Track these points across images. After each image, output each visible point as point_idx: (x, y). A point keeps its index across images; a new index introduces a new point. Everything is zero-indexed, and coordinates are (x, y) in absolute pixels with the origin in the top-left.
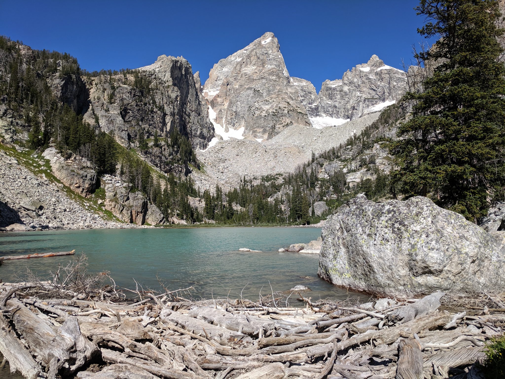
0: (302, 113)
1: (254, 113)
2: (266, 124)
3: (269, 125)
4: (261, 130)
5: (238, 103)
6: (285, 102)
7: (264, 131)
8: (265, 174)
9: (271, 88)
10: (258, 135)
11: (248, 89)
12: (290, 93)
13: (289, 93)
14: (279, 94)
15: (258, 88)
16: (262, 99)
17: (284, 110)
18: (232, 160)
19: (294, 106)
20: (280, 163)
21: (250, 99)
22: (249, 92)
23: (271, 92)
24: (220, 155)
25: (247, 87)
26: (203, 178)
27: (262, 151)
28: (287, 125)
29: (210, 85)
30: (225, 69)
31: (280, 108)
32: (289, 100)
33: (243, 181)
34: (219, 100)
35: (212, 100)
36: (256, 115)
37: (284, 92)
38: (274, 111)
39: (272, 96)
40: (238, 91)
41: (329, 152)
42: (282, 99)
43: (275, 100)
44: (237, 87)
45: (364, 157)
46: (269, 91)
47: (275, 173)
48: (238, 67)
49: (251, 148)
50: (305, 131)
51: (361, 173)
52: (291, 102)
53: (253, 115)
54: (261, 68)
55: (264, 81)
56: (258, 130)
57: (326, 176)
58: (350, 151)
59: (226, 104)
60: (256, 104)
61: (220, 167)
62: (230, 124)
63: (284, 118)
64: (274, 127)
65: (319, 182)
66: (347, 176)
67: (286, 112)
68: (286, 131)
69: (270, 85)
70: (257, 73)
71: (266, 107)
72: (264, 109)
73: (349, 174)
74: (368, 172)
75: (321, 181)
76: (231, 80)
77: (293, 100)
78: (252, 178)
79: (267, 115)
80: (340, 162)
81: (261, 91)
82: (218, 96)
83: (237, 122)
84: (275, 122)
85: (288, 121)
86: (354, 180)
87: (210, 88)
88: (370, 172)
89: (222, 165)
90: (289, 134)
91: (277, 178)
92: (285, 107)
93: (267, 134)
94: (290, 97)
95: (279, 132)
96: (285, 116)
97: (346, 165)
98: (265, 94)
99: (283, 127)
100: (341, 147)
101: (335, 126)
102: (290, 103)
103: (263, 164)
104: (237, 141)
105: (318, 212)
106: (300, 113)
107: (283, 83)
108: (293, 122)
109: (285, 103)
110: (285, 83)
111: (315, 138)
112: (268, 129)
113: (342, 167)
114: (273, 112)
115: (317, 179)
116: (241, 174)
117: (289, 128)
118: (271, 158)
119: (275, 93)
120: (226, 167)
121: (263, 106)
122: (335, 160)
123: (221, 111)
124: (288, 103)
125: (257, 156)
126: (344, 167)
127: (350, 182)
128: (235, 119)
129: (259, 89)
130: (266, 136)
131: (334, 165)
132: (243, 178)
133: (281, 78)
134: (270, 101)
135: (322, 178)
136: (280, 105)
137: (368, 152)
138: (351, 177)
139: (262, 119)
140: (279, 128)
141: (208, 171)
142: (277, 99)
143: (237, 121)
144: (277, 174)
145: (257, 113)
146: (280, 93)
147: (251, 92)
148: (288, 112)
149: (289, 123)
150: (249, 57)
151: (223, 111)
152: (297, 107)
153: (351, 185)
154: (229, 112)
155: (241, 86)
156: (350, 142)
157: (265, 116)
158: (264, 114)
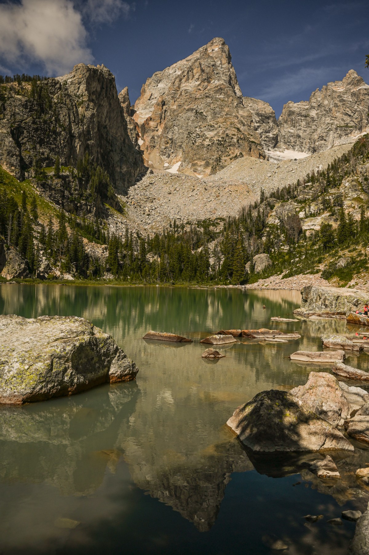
0: (255, 143)
1: (195, 141)
2: (209, 155)
3: (213, 157)
4: (203, 163)
5: (175, 128)
6: (235, 128)
7: (207, 165)
8: (203, 218)
9: (218, 109)
10: (199, 169)
11: (188, 110)
12: (241, 117)
13: (239, 116)
14: (227, 118)
15: (201, 109)
16: (205, 124)
17: (232, 138)
18: (162, 199)
19: (246, 133)
20: (222, 204)
21: (190, 124)
22: (189, 114)
23: (217, 115)
24: (148, 193)
25: (187, 108)
26: (120, 220)
27: (201, 189)
28: (236, 157)
29: (141, 105)
30: (161, 85)
31: (227, 135)
32: (239, 126)
33: (173, 226)
34: (152, 124)
35: (143, 124)
36: (197, 144)
37: (234, 114)
38: (220, 139)
39: (218, 120)
40: (176, 113)
41: (282, 190)
42: (231, 124)
43: (221, 125)
44: (175, 107)
45: (327, 198)
46: (215, 113)
47: (215, 217)
48: (177, 83)
49: (187, 185)
50: (257, 165)
51: (322, 218)
52: (242, 128)
53: (193, 144)
54: (206, 84)
55: (209, 100)
56: (198, 163)
57: (277, 221)
58: (310, 189)
59: (161, 130)
60: (197, 129)
61: (147, 208)
62: (165, 155)
63: (232, 148)
64: (219, 160)
65: (268, 229)
66: (304, 222)
67: (235, 141)
68: (234, 165)
69: (216, 106)
70: (200, 90)
71: (210, 134)
72: (208, 136)
73: (306, 220)
74: (331, 217)
75: (270, 228)
76: (167, 98)
77: (244, 125)
78: (185, 222)
79: (210, 144)
80: (296, 204)
81: (204, 114)
82: (151, 119)
83: (173, 153)
84: (220, 153)
85: (237, 152)
86: (312, 227)
87: (141, 108)
88: (334, 217)
89: (149, 205)
90: (237, 168)
91: (217, 223)
92: (234, 135)
93: (210, 168)
94: (241, 121)
95: (225, 166)
96: (234, 145)
97: (303, 207)
98: (209, 118)
99: (231, 159)
100: (299, 184)
101: (296, 160)
102: (241, 129)
103: (200, 205)
104: (170, 175)
105: (259, 268)
106: (253, 142)
107: (233, 104)
108: (244, 153)
109: (234, 129)
110: (235, 104)
111: (269, 175)
112: (211, 162)
113: (298, 209)
114: (219, 141)
115: (264, 225)
116: (171, 217)
117: (237, 160)
118: (211, 198)
119: (222, 116)
120: (154, 208)
121: (206, 133)
122: (290, 201)
123: (153, 138)
124: (238, 129)
125: (194, 194)
126: (301, 211)
127: (306, 230)
128: (170, 149)
129: (202, 111)
130: (208, 171)
131: (288, 208)
132: (172, 223)
133: (231, 98)
134: (216, 126)
135: (272, 224)
136: (227, 132)
137: (332, 191)
138: (309, 224)
139: (205, 149)
140: (226, 161)
141: (130, 213)
142: (225, 124)
143: (172, 151)
144: (217, 219)
145: (199, 141)
146: (229, 116)
147: (191, 115)
148: (238, 141)
149: (238, 154)
150: (191, 69)
151: (156, 138)
152: (249, 134)
153: (308, 234)
154: (163, 139)
155: (180, 106)
156: (312, 179)
157: (209, 145)
158: (207, 142)
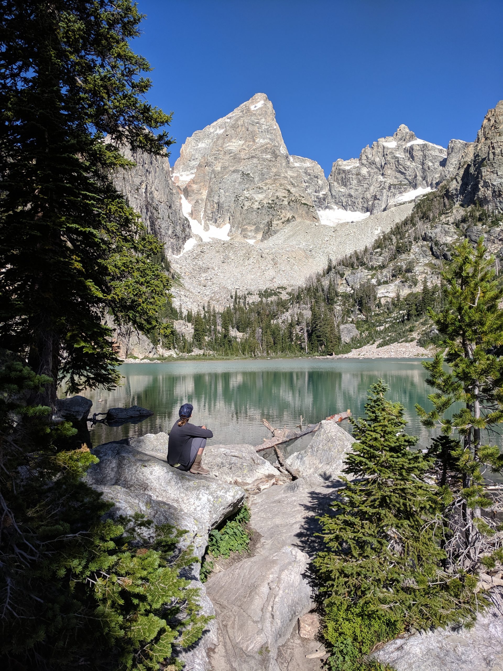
0: (308, 205)
1: (244, 205)
2: (259, 219)
3: (264, 222)
4: (253, 228)
5: (222, 191)
6: (285, 189)
7: (257, 230)
8: (263, 288)
9: (265, 170)
10: (250, 234)
11: (234, 172)
12: (291, 177)
13: (289, 177)
14: (276, 179)
15: (248, 170)
16: (252, 186)
17: (283, 200)
18: (216, 269)
19: (297, 195)
20: (281, 272)
21: (237, 186)
22: (235, 176)
23: (265, 176)
24: (200, 263)
25: (232, 169)
26: (183, 293)
27: (257, 257)
28: (288, 221)
29: (181, 167)
30: (201, 145)
31: (277, 198)
32: (289, 187)
33: (234, 297)
34: (195, 187)
35: (186, 187)
36: (245, 208)
37: (283, 175)
38: (270, 202)
39: (267, 181)
40: (221, 175)
41: (351, 257)
42: (281, 185)
43: (271, 187)
44: (219, 169)
45: (399, 264)
46: (263, 175)
47: (276, 286)
48: (220, 142)
49: (242, 253)
50: (313, 229)
51: (395, 285)
52: (293, 190)
53: (242, 208)
54: (251, 143)
55: (255, 161)
56: (248, 228)
57: (349, 289)
58: (380, 255)
59: (205, 193)
60: (245, 192)
61: (202, 279)
62: (211, 220)
63: (283, 211)
64: (270, 224)
65: (340, 298)
66: (377, 289)
67: (287, 203)
68: (288, 229)
69: (263, 166)
70: (245, 149)
71: (259, 197)
72: (257, 199)
73: (379, 287)
74: (405, 283)
75: (342, 296)
76: (211, 159)
77: (294, 186)
78: (246, 293)
79: (260, 207)
80: (366, 271)
81: (251, 175)
82: (193, 181)
83: (220, 217)
84: (271, 217)
85: (289, 215)
86: (387, 295)
87: (181, 170)
88: (407, 284)
89: (204, 275)
90: (291, 233)
91: (279, 292)
92: (285, 197)
93: (262, 233)
94: (291, 182)
95: (278, 231)
96: (284, 208)
97: (374, 274)
98: (256, 179)
99: (283, 223)
100: (366, 250)
101: (352, 222)
102: (291, 191)
103: (259, 274)
104: (222, 243)
105: (346, 338)
106: (305, 204)
107: (281, 164)
108: (296, 216)
109: (284, 191)
110: (284, 164)
111: (326, 239)
112: (262, 226)
113: (369, 277)
114: (269, 204)
115: (337, 294)
116: (230, 288)
117: (291, 224)
118: (269, 266)
119: (270, 178)
120: (209, 278)
121: (255, 196)
122: (360, 268)
123: (197, 202)
124: (289, 191)
125: (251, 263)
126: (372, 278)
127: (380, 298)
128: (217, 213)
129: (249, 172)
130: (260, 236)
131: (359, 275)
132: (234, 294)
133: (279, 157)
134: (265, 188)
135: (343, 293)
136: (278, 194)
137: (404, 256)
138: (383, 291)
139: (254, 213)
140: (277, 225)
141: (186, 285)
142: (274, 185)
143: (219, 215)
144: (278, 288)
145: (247, 204)
146: (277, 177)
147: (237, 176)
148: (289, 203)
149: (290, 218)
150: (234, 127)
151: (200, 202)
152: (300, 196)
153: (383, 301)
154: (209, 204)
155: (224, 168)
156: (379, 244)
157: (258, 209)
158: (256, 206)
